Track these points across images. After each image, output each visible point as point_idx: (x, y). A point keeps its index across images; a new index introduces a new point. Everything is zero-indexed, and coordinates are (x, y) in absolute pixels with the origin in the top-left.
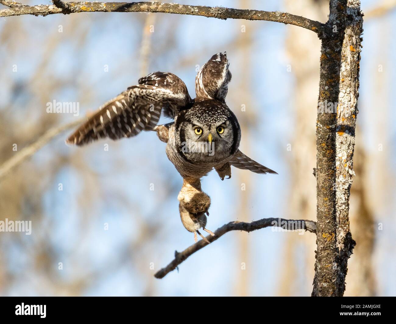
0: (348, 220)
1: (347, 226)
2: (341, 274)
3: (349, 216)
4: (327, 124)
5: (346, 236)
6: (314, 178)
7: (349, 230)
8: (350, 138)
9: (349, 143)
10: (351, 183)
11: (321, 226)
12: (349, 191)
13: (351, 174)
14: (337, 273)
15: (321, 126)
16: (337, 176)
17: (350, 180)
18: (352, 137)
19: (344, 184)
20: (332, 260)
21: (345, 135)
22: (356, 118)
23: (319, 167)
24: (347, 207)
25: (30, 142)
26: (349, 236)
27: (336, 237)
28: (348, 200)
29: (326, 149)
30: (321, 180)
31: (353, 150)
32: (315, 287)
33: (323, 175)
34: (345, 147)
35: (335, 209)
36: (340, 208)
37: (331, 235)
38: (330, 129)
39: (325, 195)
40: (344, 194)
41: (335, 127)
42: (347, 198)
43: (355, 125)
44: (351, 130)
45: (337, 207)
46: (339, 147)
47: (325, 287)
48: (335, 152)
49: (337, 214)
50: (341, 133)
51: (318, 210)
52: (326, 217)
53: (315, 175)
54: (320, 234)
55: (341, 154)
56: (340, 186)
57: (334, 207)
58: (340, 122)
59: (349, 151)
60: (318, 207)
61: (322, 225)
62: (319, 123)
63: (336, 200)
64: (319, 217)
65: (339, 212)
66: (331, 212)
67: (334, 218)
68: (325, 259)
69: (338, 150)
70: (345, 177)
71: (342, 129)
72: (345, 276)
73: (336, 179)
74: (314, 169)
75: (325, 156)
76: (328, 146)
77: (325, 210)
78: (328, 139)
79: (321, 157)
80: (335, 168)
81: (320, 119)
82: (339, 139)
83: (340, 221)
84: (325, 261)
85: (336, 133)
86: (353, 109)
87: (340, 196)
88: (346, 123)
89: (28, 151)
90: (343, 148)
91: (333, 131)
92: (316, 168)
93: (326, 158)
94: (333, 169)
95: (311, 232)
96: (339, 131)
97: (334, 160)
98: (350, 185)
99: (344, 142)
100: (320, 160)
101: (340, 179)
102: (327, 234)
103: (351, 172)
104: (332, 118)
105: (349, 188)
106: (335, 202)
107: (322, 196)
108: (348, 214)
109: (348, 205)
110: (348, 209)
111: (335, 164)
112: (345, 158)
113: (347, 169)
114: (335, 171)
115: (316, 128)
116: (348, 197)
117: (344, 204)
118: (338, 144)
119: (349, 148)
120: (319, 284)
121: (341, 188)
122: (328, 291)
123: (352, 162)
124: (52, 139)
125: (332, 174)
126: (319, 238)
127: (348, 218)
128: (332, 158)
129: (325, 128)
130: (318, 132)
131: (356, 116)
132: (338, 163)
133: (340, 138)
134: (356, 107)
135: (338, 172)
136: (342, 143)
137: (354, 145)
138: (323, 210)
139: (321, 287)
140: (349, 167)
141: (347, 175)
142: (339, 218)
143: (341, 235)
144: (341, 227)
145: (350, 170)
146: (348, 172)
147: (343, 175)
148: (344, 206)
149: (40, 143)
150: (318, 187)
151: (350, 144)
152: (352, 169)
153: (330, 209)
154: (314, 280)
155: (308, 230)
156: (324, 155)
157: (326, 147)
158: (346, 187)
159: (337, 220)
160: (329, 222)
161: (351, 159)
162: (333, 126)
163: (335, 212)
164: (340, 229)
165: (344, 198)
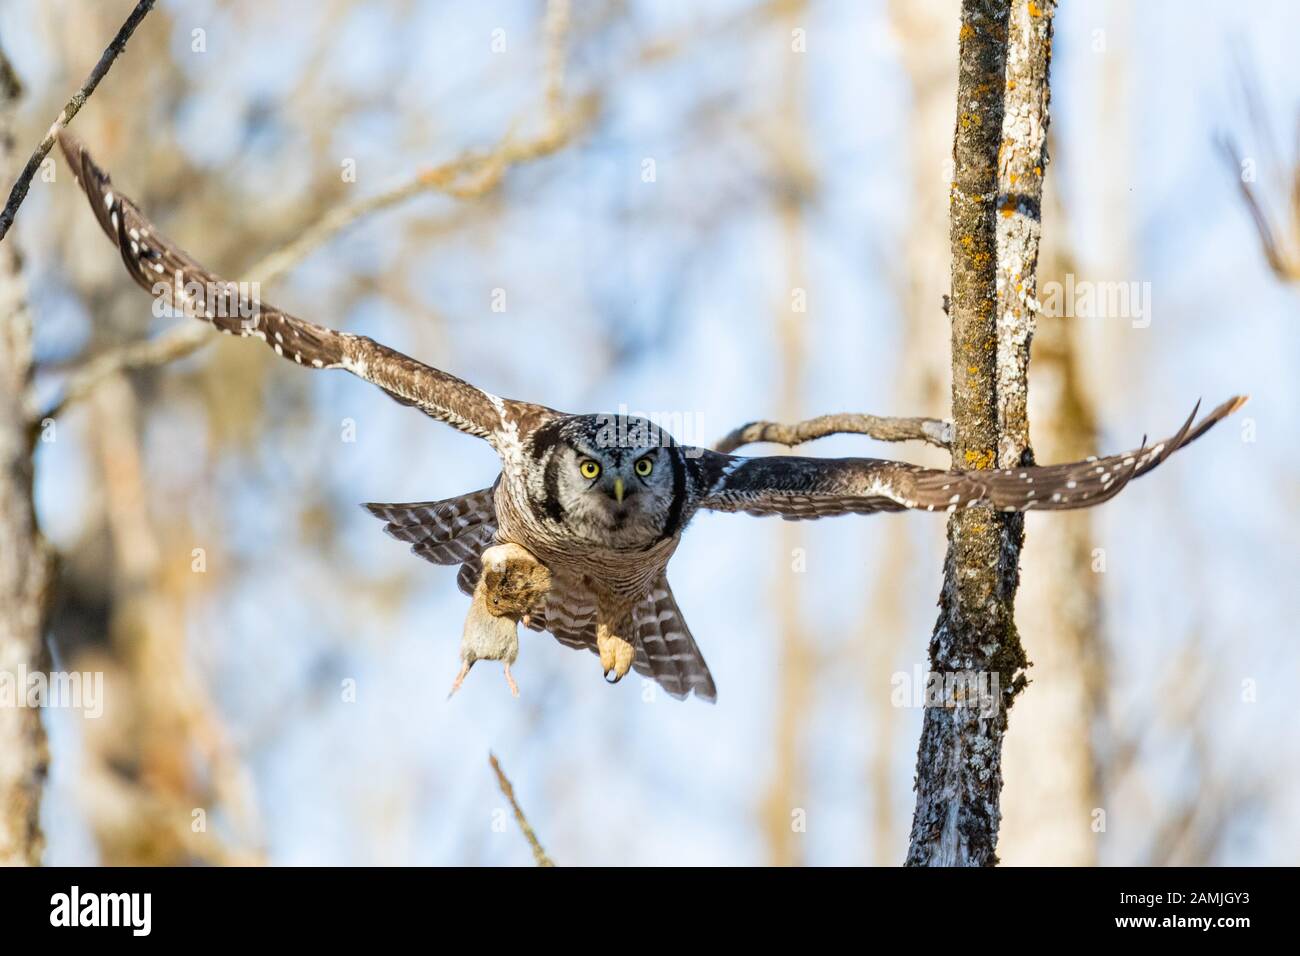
0: (1024, 418)
1: (1024, 432)
2: (1010, 547)
3: (1029, 409)
4: (976, 192)
5: (1022, 456)
6: (946, 320)
7: (1028, 442)
8: (1029, 223)
9: (1026, 235)
10: (1031, 330)
11: (962, 433)
12: (1027, 350)
13: (1033, 308)
14: (1000, 544)
15: (962, 196)
16: (999, 313)
17: (1029, 323)
18: (1035, 222)
19: (1015, 332)
20: (988, 514)
21: (1017, 216)
22: (1042, 174)
23: (957, 295)
24: (1023, 388)
25: (285, 241)
26: (1027, 458)
27: (996, 460)
28: (1025, 370)
29: (973, 252)
30: (963, 324)
31: (1037, 253)
32: (948, 578)
33: (966, 314)
34: (1017, 244)
35: (995, 394)
36: (1007, 388)
37: (987, 454)
38: (982, 203)
39: (972, 361)
40: (1016, 357)
41: (996, 199)
42: (1022, 365)
43: (1040, 192)
44: (1032, 206)
45: (998, 387)
46: (1005, 244)
47: (972, 581)
48: (994, 258)
49: (1000, 405)
50: (1006, 212)
51: (955, 395)
52: (974, 413)
53: (947, 311)
54: (960, 452)
55: (1010, 260)
56: (1006, 337)
57: (993, 388)
58: (1007, 185)
59: (1027, 254)
60: (954, 388)
61: (965, 433)
62: (956, 189)
63: (998, 371)
64: (958, 413)
65: (1004, 400)
66: (986, 401)
67: (994, 415)
68: (972, 511)
69: (1001, 252)
70: (1019, 316)
71: (1010, 201)
72: (1018, 552)
73: (998, 321)
74: (946, 298)
75: (972, 269)
76: (977, 243)
77: (972, 396)
78: (978, 227)
79: (962, 270)
80: (995, 295)
81: (959, 180)
82: (1004, 227)
83: (1005, 422)
84: (972, 516)
85: (997, 212)
86: (1035, 154)
87: (1007, 361)
88: (1021, 188)
89: (278, 263)
90: (1012, 247)
91: (990, 207)
92: (950, 296)
93: (973, 273)
94: (991, 299)
95: (938, 446)
96: (1003, 209)
97: (993, 277)
98: (1029, 336)
99: (1015, 233)
100: (960, 278)
101: (1007, 321)
102: (976, 452)
103: (1032, 304)
104: (988, 177)
105: (1027, 343)
106: (993, 376)
107: (964, 362)
108: (1025, 404)
109: (1025, 383)
110: (1026, 391)
111: (994, 287)
112: (1017, 270)
113: (1022, 296)
114: (996, 303)
115: (949, 201)
116: (1026, 363)
117: (1016, 379)
118: (1000, 237)
119: (1027, 248)
120: (957, 571)
121: (1009, 343)
122: (979, 588)
123: (1035, 282)
124: (338, 234)
125: (989, 308)
126: (956, 462)
127: (1025, 414)
128: (988, 273)
129: (971, 200)
130: (955, 211)
131: (1043, 169)
132: (1000, 283)
133: (1006, 223)
134: (1043, 150)
135: (1001, 304)
136: (1010, 235)
137: (1038, 238)
138: (965, 396)
139: (963, 580)
140: (1028, 293)
141: (1022, 311)
142: (1005, 413)
143: (1010, 454)
144: (1010, 435)
145: (1029, 299)
146: (1025, 305)
147: (1013, 310)
148: (1015, 385)
149: (310, 243)
150: (954, 341)
151: (1029, 237)
152: (1033, 297)
153: (983, 394)
154: (946, 562)
155: (931, 442)
156: (969, 266)
157: (972, 246)
158: (1021, 339)
159: (1000, 418)
160: (981, 425)
161: (1032, 272)
162: (990, 197)
163: (994, 400)
164: (1007, 439)
165: (1015, 367)
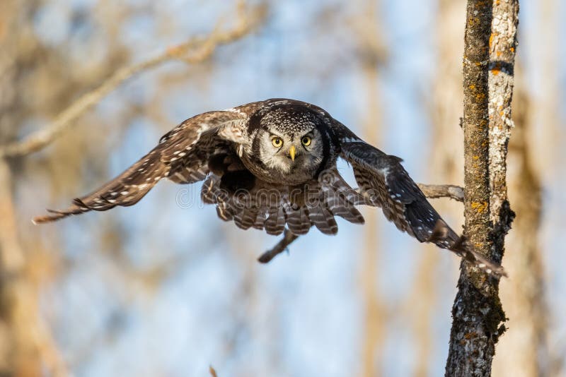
0: (505, 185)
1: (504, 192)
2: (497, 255)
3: (507, 180)
4: (477, 60)
5: (503, 205)
6: (461, 130)
7: (506, 198)
8: (507, 78)
9: (505, 84)
10: (508, 136)
11: (470, 193)
12: (506, 148)
13: (509, 124)
14: (491, 254)
15: (469, 62)
16: (491, 127)
17: (507, 133)
18: (511, 77)
19: (500, 138)
20: (484, 237)
21: (501, 74)
22: (515, 51)
23: (466, 117)
24: (504, 168)
25: (93, 87)
26: (506, 206)
27: (489, 207)
28: (505, 158)
29: (475, 93)
30: (470, 133)
31: (512, 94)
32: (463, 273)
33: (472, 127)
34: (501, 89)
35: (488, 171)
36: (495, 169)
37: (483, 204)
38: (481, 66)
39: (475, 153)
40: (500, 151)
41: (488, 64)
42: (503, 156)
43: (514, 61)
44: (508, 68)
45: (490, 167)
46: (494, 90)
47: (475, 273)
48: (487, 96)
49: (491, 177)
50: (495, 72)
51: (466, 172)
52: (477, 182)
53: (461, 125)
54: (468, 203)
55: (496, 98)
56: (494, 140)
57: (487, 168)
58: (494, 57)
59: (506, 95)
60: (465, 168)
61: (471, 192)
62: (466, 59)
63: (490, 159)
64: (467, 181)
65: (493, 175)
66: (483, 175)
67: (487, 183)
68: (475, 235)
69: (491, 94)
70: (502, 129)
71: (497, 66)
72: (501, 258)
73: (490, 132)
74: (461, 119)
75: (475, 102)
76: (478, 88)
77: (475, 172)
78: (478, 79)
79: (470, 103)
80: (488, 117)
81: (467, 53)
82: (493, 80)
83: (494, 186)
84: (475, 238)
85: (490, 72)
86: (511, 40)
87: (495, 153)
88: (503, 58)
89: (90, 99)
90: (497, 91)
91: (485, 69)
92: (463, 117)
93: (475, 105)
94: (485, 119)
95: (458, 200)
96: (494, 69)
97: (487, 107)
98: (507, 139)
99: (500, 83)
100: (468, 107)
101: (495, 132)
102: (478, 203)
103: (509, 122)
104: (484, 52)
105: (506, 144)
106: (487, 161)
107: (471, 153)
108: (505, 177)
109: (505, 165)
110: (505, 170)
111: (487, 112)
112: (500, 104)
113: (503, 118)
114: (488, 121)
115: (462, 65)
116: (505, 154)
117: (500, 163)
118: (491, 86)
119: (506, 92)
120: (467, 268)
121: (496, 144)
122: (479, 278)
123: (511, 111)
124: (122, 84)
125: (484, 124)
126: (467, 208)
127: (505, 183)
128: (484, 104)
129: (474, 65)
130: (466, 71)
131: (515, 48)
132: (491, 111)
133: (494, 78)
134: (515, 38)
135: (491, 123)
136: (497, 84)
137: (512, 86)
138: (472, 172)
139: (470, 273)
140: (507, 116)
141: (504, 126)
142: (494, 182)
143: (496, 204)
144: (497, 194)
145: (507, 119)
146: (505, 123)
147: (498, 126)
148: (500, 166)
149: (108, 87)
150: (466, 142)
151: (507, 86)
152: (509, 118)
153: (481, 171)
154: (462, 264)
155: (453, 198)
156: (473, 101)
157: (475, 90)
158: (503, 141)
159: (491, 185)
160: (480, 188)
161: (509, 105)
162: (485, 63)
163: (488, 174)
164: (495, 196)
165: (499, 157)
